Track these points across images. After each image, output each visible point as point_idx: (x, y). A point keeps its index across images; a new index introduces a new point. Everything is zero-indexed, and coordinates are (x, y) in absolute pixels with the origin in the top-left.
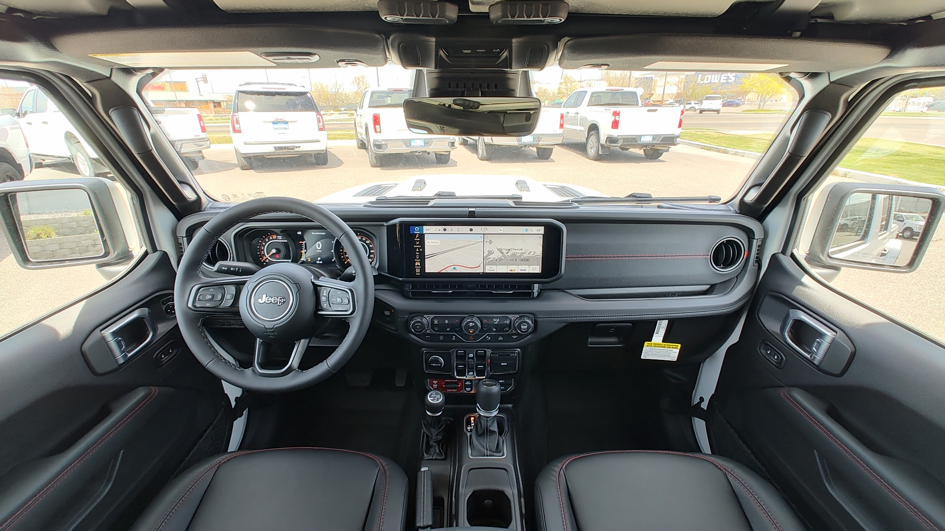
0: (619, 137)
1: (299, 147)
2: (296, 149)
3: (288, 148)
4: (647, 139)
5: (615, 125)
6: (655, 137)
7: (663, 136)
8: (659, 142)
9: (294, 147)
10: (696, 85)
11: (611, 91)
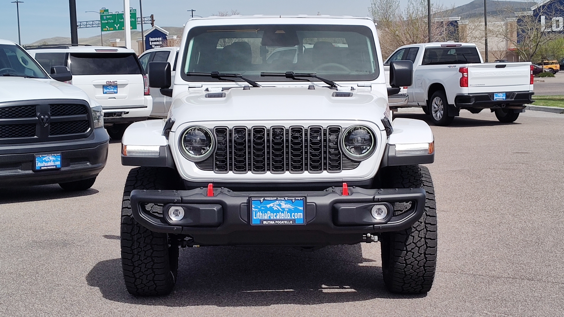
0: (471, 95)
1: (128, 113)
2: (124, 116)
3: (115, 114)
4: (500, 97)
5: (464, 82)
6: (508, 94)
7: (517, 93)
8: (513, 100)
9: (121, 113)
10: (539, 35)
11: (447, 46)
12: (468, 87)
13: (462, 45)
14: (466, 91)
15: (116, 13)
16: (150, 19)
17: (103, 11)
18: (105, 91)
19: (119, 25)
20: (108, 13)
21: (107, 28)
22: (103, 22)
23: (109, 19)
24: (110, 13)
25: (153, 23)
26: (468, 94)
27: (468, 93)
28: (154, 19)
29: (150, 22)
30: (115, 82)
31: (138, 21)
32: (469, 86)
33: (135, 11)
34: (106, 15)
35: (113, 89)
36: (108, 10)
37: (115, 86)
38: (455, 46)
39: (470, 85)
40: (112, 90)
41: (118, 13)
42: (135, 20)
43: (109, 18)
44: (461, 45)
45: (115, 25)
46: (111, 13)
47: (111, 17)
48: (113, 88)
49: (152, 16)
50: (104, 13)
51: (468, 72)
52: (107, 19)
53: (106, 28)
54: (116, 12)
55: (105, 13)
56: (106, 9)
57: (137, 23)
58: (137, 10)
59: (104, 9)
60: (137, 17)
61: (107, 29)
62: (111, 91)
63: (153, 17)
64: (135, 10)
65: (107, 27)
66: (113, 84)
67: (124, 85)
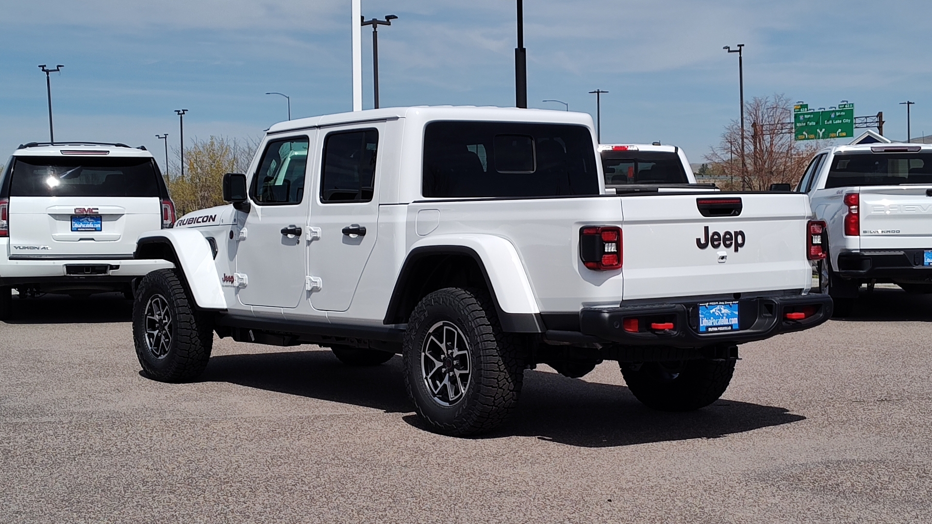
0: (865, 253)
1: (117, 267)
2: (111, 273)
3: (93, 269)
5: (852, 226)
9: (105, 267)
11: (886, 151)
12: (859, 235)
13: (922, 148)
14: (854, 243)
15: (821, 111)
16: (876, 120)
17: (799, 107)
18: (76, 225)
19: (823, 130)
20: (807, 110)
21: (805, 135)
22: (798, 125)
23: (809, 120)
24: (810, 110)
25: (882, 127)
26: (860, 250)
27: (859, 248)
28: (883, 120)
29: (877, 125)
30: (94, 211)
31: (856, 123)
32: (861, 233)
33: (851, 106)
34: (804, 114)
35: (93, 224)
36: (807, 105)
37: (97, 218)
38: (906, 151)
39: (865, 232)
40: (91, 225)
41: (823, 110)
42: (852, 121)
43: (809, 118)
44: (920, 147)
45: (818, 130)
46: (812, 111)
47: (812, 116)
48: (92, 220)
49: (880, 115)
50: (801, 110)
51: (858, 205)
52: (806, 120)
53: (803, 135)
54: (820, 109)
55: (803, 111)
56: (804, 104)
57: (854, 127)
58: (855, 105)
59: (801, 103)
60: (854, 116)
61: (804, 137)
62: (88, 226)
63: (882, 116)
64: (852, 104)
65: (804, 133)
66: (88, 213)
67: (115, 217)
